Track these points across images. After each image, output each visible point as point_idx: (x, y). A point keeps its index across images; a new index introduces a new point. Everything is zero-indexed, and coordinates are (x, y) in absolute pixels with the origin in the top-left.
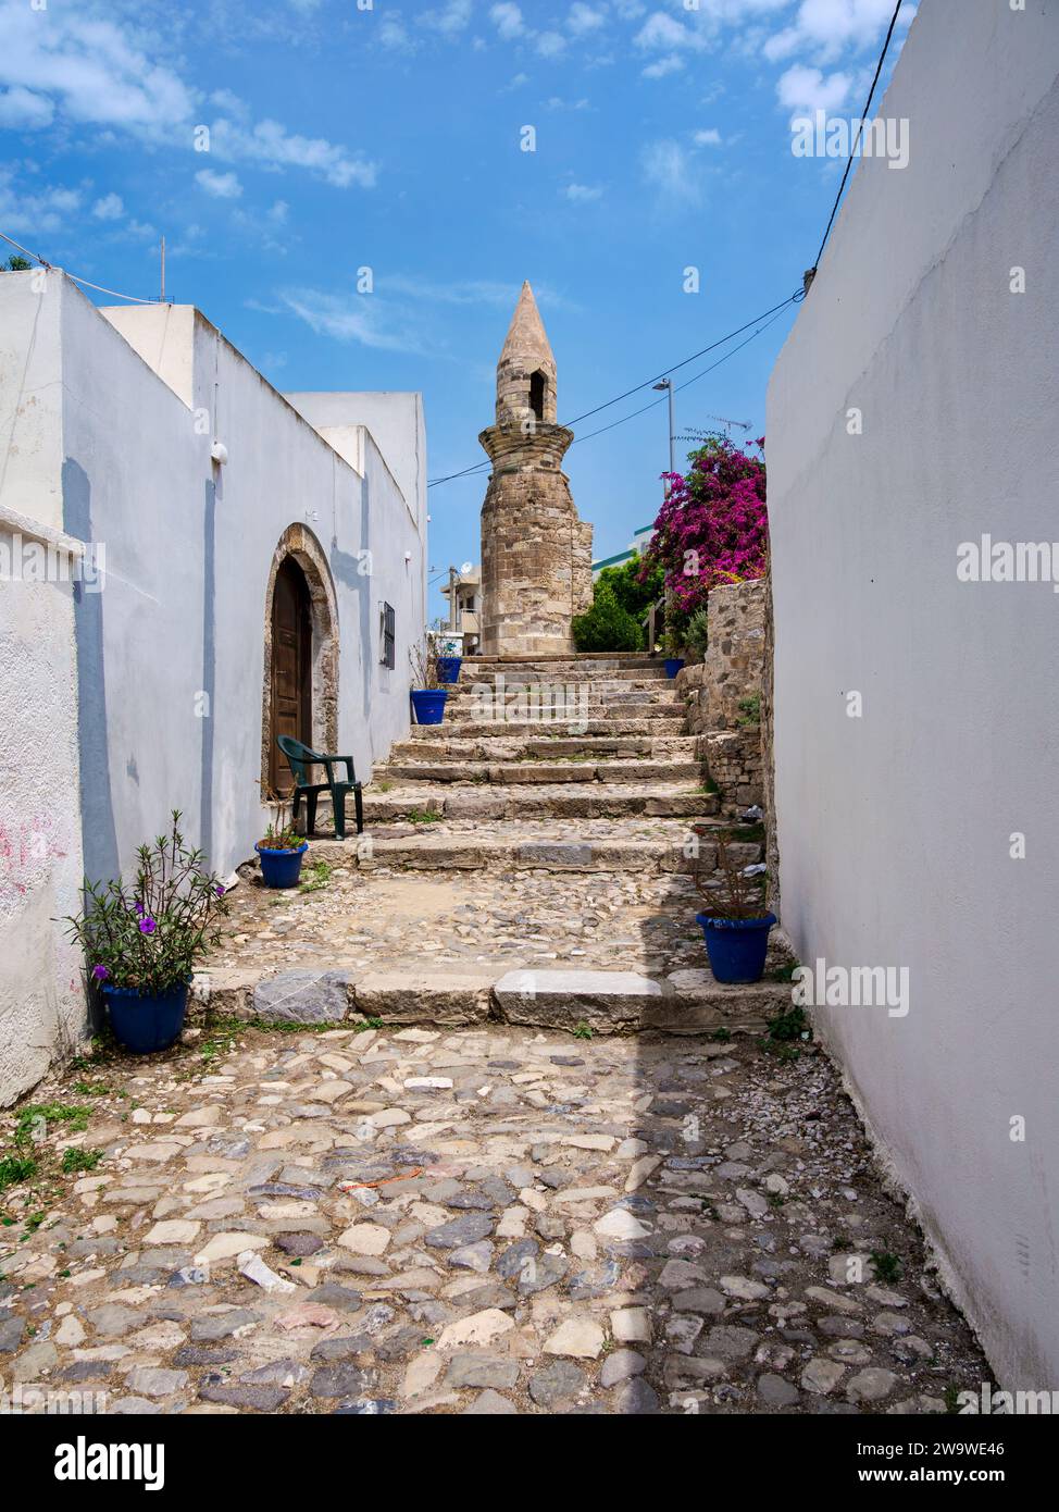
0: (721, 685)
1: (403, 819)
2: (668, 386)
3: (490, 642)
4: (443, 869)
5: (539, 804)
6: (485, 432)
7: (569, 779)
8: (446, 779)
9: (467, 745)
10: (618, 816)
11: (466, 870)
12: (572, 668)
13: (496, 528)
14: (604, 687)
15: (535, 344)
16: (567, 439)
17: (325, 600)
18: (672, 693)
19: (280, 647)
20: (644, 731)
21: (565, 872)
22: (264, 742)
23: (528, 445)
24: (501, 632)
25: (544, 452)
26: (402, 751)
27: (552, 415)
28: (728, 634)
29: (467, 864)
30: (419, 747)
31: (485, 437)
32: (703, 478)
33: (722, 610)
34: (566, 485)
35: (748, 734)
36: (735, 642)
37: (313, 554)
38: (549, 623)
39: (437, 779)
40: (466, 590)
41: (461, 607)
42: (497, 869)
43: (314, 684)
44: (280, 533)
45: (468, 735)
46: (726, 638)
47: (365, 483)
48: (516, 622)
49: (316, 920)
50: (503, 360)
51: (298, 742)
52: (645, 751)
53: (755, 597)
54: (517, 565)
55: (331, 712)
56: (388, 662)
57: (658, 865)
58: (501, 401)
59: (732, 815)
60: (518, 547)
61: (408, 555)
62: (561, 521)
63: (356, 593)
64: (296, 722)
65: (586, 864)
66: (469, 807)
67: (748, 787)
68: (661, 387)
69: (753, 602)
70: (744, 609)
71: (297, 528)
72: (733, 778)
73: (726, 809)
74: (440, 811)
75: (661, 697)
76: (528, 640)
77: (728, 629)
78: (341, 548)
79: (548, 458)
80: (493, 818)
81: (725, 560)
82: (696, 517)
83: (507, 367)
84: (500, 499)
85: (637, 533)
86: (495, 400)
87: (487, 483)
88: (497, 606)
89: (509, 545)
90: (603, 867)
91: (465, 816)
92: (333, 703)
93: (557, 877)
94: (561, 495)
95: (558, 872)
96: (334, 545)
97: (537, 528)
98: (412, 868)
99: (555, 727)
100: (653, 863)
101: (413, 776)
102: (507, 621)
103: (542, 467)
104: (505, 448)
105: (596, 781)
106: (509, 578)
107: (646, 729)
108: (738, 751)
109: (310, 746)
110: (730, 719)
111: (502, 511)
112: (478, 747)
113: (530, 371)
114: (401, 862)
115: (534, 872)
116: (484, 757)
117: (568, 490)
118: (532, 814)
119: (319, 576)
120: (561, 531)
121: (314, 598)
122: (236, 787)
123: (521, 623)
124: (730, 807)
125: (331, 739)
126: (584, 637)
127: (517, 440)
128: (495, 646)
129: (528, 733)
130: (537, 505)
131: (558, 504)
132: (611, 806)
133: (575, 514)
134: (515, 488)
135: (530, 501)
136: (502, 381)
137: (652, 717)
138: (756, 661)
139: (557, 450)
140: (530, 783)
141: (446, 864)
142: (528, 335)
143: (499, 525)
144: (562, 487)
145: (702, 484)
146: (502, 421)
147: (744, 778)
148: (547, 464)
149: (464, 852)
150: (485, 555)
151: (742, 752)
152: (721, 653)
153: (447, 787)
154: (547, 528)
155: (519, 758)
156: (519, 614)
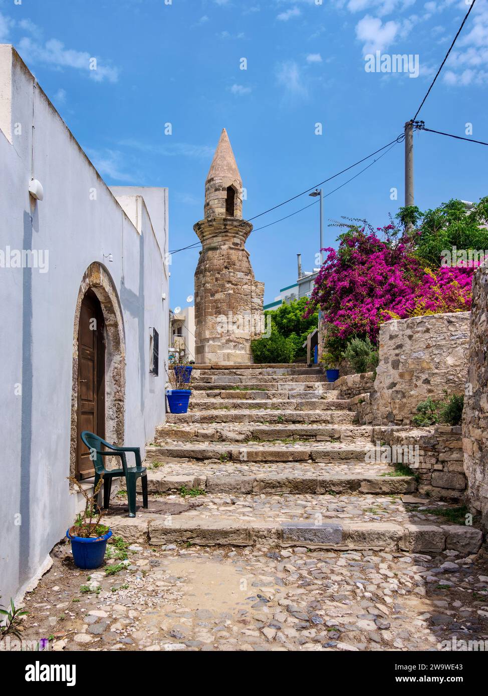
0: (390, 391)
1: (174, 493)
2: (319, 194)
3: (200, 355)
4: (220, 545)
5: (279, 483)
6: (198, 224)
7: (291, 459)
8: (199, 457)
9: (210, 429)
10: (339, 493)
11: (240, 546)
12: (260, 373)
13: (204, 284)
14: (287, 387)
15: (230, 169)
16: (249, 229)
17: (116, 325)
18: (336, 392)
19: (82, 361)
20: (328, 421)
21: (321, 550)
22: (72, 440)
23: (225, 232)
24: (207, 349)
25: (235, 237)
26: (163, 434)
27: (239, 214)
28: (397, 355)
29: (239, 541)
30: (176, 431)
31: (198, 227)
32: (350, 251)
33: (391, 338)
34: (248, 258)
35: (442, 433)
36: (402, 361)
37: (108, 288)
38: (237, 343)
39: (193, 458)
40: (177, 323)
41: (174, 333)
42: (265, 546)
43: (107, 389)
44: (84, 269)
45: (206, 421)
46: (395, 358)
47: (142, 239)
48: (216, 343)
49: (128, 617)
50: (209, 178)
51: (95, 435)
52: (336, 436)
53: (420, 329)
54: (217, 308)
55: (119, 410)
56: (155, 371)
57: (397, 545)
58: (208, 204)
59: (428, 495)
60: (218, 296)
61: (164, 296)
62: (245, 281)
63: (136, 320)
64: (92, 418)
65: (337, 544)
66: (225, 484)
67: (442, 473)
68: (315, 194)
69: (418, 332)
70: (410, 337)
71: (97, 266)
72: (429, 466)
73: (422, 488)
74: (203, 487)
75: (328, 395)
76: (224, 355)
77: (397, 351)
78: (127, 285)
79: (237, 241)
80: (243, 493)
81: (367, 304)
82: (346, 276)
83: (212, 183)
84: (207, 266)
85: (281, 291)
86: (204, 204)
87: (199, 256)
88: (205, 333)
89: (213, 295)
90: (351, 546)
91: (222, 491)
92: (121, 403)
93: (315, 554)
94: (245, 264)
95: (315, 550)
96: (123, 283)
97: (230, 285)
98: (194, 545)
99: (266, 417)
100: (393, 544)
101: (175, 455)
102: (211, 342)
103: (233, 246)
104: (210, 234)
105: (310, 461)
106: (212, 315)
107: (329, 419)
108: (434, 446)
109: (104, 438)
110: (397, 415)
111: (208, 274)
112: (217, 432)
113: (227, 185)
114: (185, 539)
115: (296, 549)
116: (222, 439)
117: (249, 262)
118: (273, 491)
119: (112, 306)
120: (245, 287)
121: (107, 323)
122: (50, 482)
123: (219, 344)
124: (426, 488)
125: (119, 432)
126: (259, 353)
127: (218, 229)
128: (203, 358)
129: (247, 420)
130: (230, 270)
131: (243, 269)
132: (334, 485)
133: (253, 276)
134: (216, 259)
135: (226, 267)
136: (208, 192)
137: (327, 409)
138: (420, 375)
139: (243, 236)
140: (262, 461)
141: (222, 541)
142: (225, 162)
143: (206, 282)
144: (245, 259)
145: (349, 255)
146: (208, 217)
147: (439, 467)
148: (236, 244)
149: (237, 532)
150: (197, 301)
151: (436, 447)
152: (390, 368)
153: (200, 464)
154: (236, 285)
155: (246, 440)
156: (218, 338)
